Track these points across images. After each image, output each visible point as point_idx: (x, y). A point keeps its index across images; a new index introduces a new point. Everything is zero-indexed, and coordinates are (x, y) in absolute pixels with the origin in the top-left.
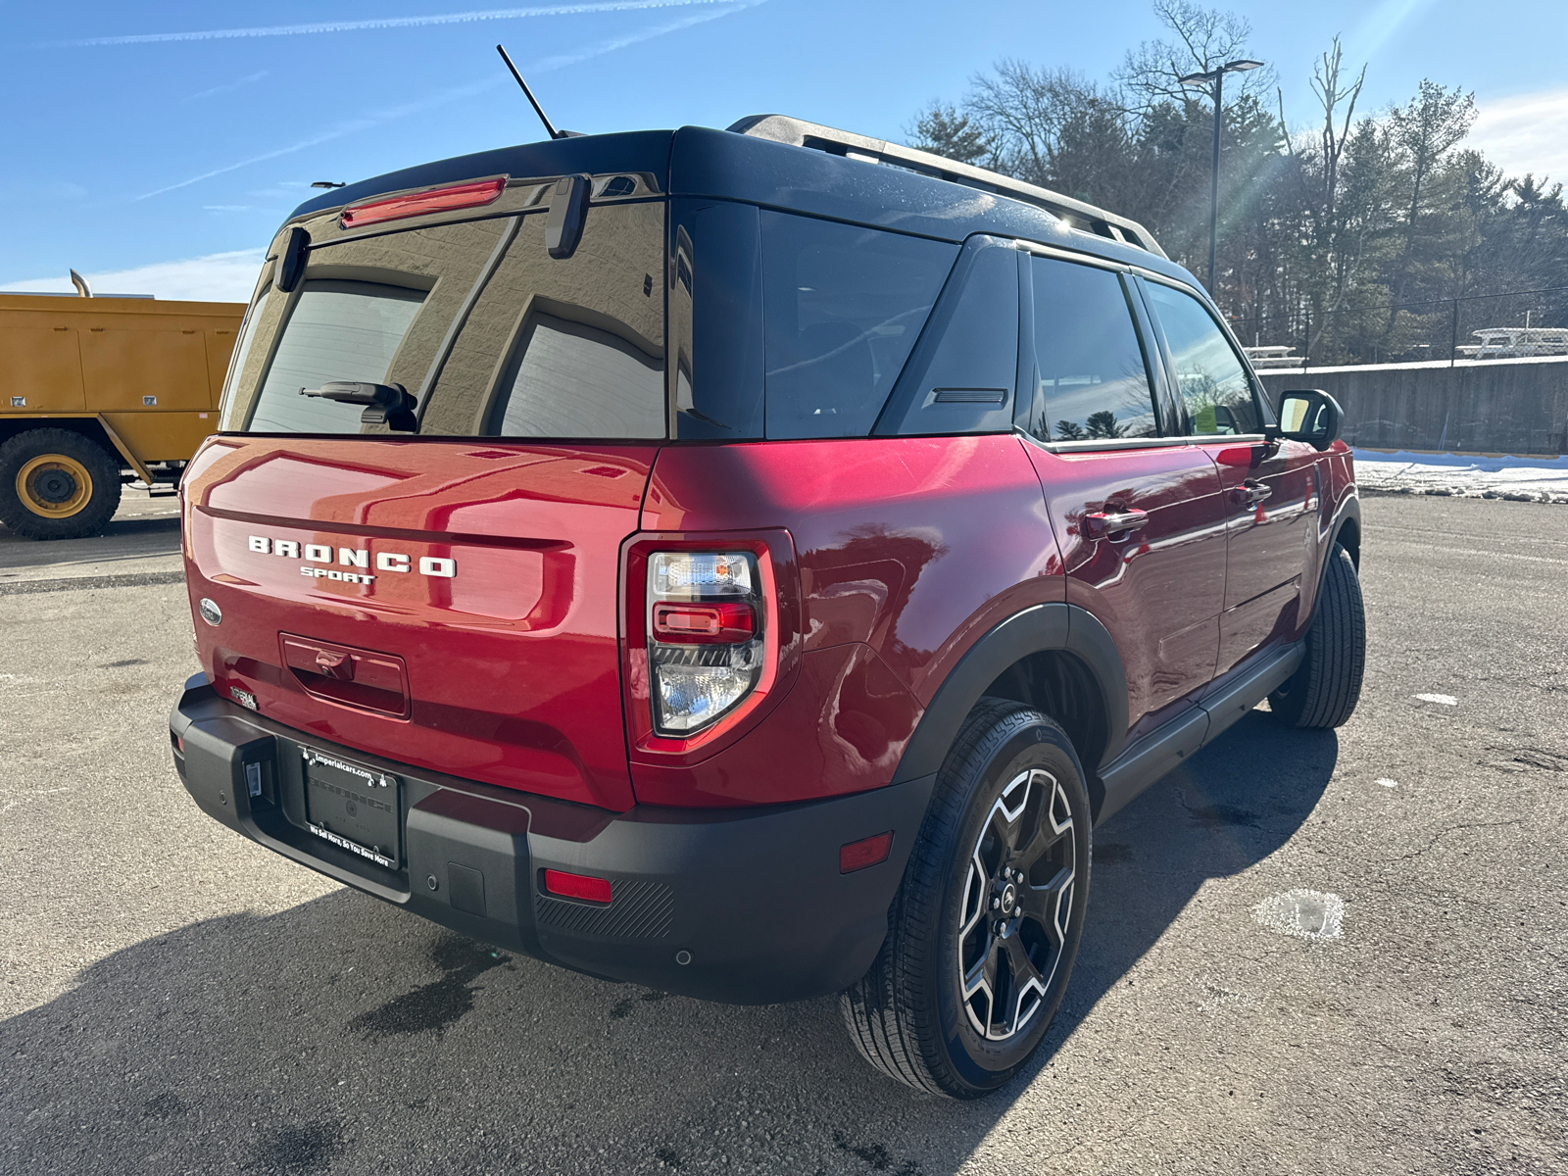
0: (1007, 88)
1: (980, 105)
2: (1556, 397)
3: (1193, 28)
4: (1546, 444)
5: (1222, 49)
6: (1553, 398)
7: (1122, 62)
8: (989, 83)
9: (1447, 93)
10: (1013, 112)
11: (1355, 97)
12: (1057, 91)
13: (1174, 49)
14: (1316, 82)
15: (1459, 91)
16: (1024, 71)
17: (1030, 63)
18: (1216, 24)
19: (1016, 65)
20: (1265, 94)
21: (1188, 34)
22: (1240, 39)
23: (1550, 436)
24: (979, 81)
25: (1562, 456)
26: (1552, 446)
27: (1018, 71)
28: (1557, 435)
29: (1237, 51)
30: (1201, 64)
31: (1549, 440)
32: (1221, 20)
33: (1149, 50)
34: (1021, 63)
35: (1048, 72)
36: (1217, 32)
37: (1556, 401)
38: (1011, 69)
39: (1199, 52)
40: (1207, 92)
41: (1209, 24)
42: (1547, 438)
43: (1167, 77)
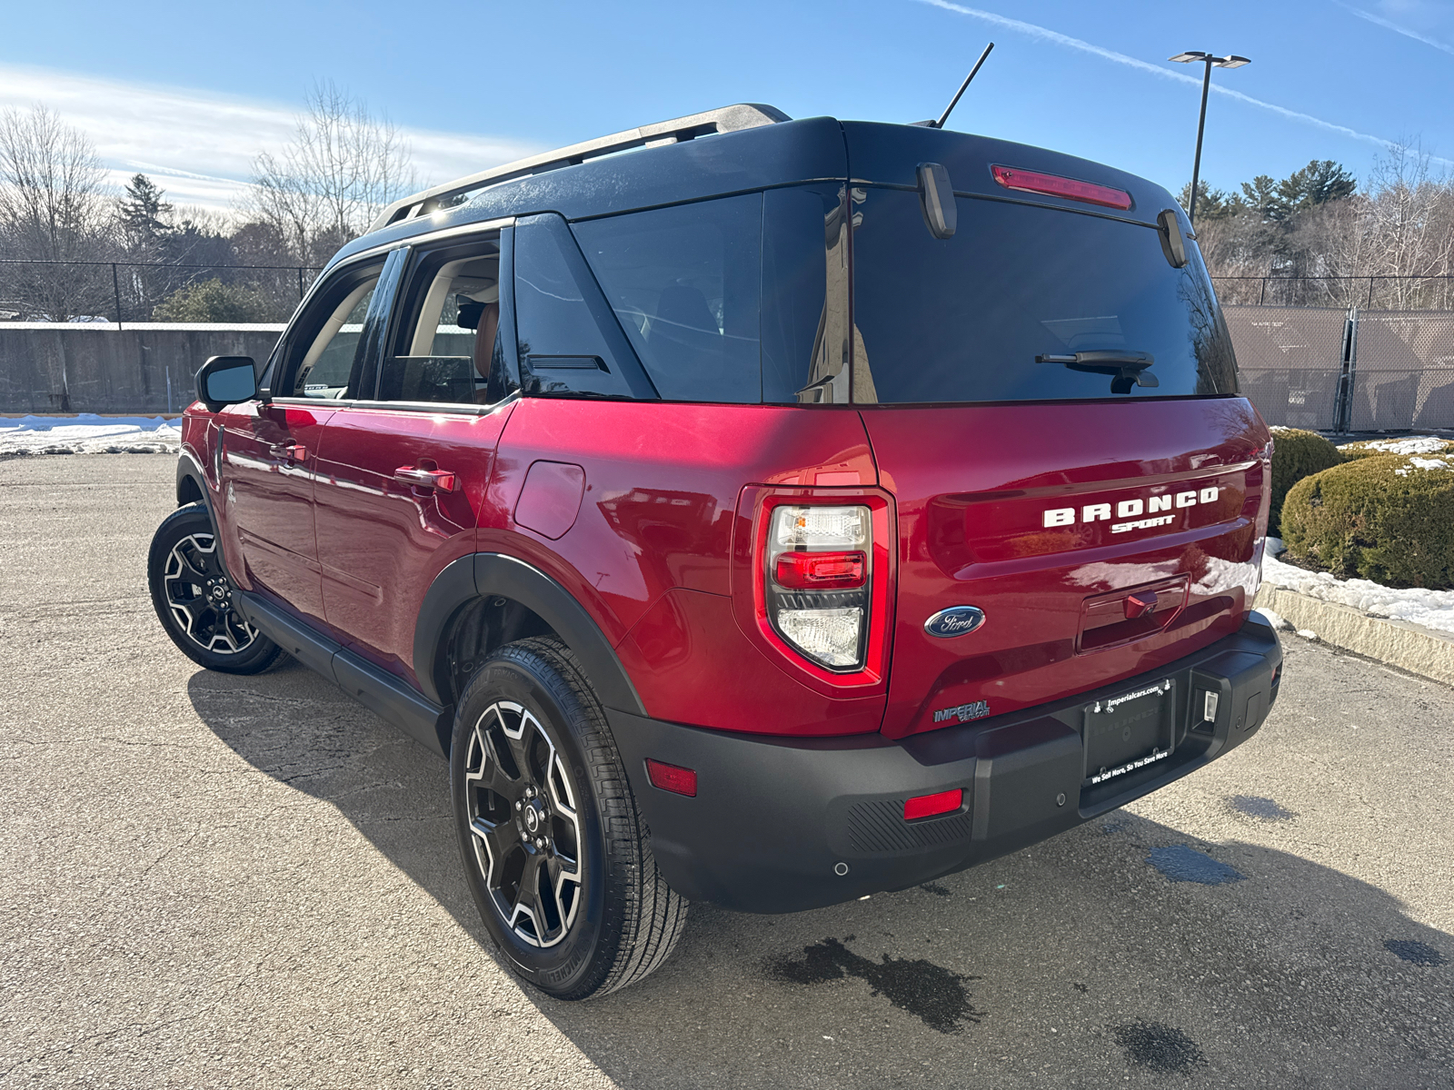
2: (49, 361)
4: (49, 404)
6: (47, 362)
23: (51, 396)
25: (81, 414)
26: (55, 406)
28: (57, 396)
31: (51, 399)
37: (50, 365)
42: (49, 399)
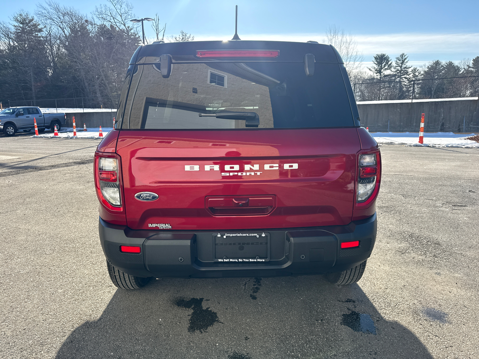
0: (52, 10)
1: (41, 15)
3: (116, 3)
5: (126, 11)
7: (95, 9)
8: (44, 8)
9: (188, 35)
10: (55, 19)
11: (164, 32)
12: (70, 15)
13: (110, 9)
14: (153, 26)
15: (190, 35)
16: (58, 6)
17: (59, 4)
18: (123, 3)
19: (54, 3)
20: (139, 27)
21: (115, 5)
22: (131, 9)
24: (40, 6)
27: (55, 6)
29: (130, 13)
30: (120, 15)
32: (124, 2)
33: (103, 7)
34: (56, 3)
35: (66, 7)
36: (123, 6)
38: (52, 4)
39: (119, 11)
40: (122, 24)
41: (121, 3)
43: (110, 17)
